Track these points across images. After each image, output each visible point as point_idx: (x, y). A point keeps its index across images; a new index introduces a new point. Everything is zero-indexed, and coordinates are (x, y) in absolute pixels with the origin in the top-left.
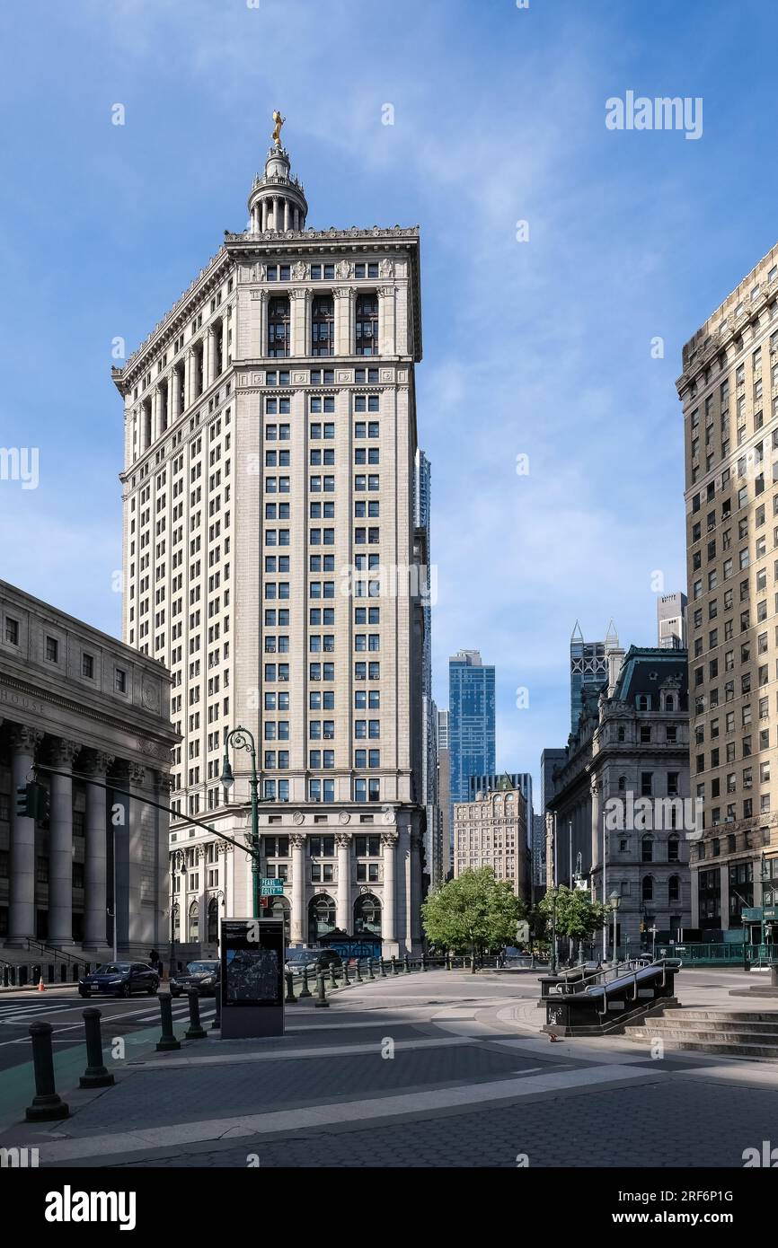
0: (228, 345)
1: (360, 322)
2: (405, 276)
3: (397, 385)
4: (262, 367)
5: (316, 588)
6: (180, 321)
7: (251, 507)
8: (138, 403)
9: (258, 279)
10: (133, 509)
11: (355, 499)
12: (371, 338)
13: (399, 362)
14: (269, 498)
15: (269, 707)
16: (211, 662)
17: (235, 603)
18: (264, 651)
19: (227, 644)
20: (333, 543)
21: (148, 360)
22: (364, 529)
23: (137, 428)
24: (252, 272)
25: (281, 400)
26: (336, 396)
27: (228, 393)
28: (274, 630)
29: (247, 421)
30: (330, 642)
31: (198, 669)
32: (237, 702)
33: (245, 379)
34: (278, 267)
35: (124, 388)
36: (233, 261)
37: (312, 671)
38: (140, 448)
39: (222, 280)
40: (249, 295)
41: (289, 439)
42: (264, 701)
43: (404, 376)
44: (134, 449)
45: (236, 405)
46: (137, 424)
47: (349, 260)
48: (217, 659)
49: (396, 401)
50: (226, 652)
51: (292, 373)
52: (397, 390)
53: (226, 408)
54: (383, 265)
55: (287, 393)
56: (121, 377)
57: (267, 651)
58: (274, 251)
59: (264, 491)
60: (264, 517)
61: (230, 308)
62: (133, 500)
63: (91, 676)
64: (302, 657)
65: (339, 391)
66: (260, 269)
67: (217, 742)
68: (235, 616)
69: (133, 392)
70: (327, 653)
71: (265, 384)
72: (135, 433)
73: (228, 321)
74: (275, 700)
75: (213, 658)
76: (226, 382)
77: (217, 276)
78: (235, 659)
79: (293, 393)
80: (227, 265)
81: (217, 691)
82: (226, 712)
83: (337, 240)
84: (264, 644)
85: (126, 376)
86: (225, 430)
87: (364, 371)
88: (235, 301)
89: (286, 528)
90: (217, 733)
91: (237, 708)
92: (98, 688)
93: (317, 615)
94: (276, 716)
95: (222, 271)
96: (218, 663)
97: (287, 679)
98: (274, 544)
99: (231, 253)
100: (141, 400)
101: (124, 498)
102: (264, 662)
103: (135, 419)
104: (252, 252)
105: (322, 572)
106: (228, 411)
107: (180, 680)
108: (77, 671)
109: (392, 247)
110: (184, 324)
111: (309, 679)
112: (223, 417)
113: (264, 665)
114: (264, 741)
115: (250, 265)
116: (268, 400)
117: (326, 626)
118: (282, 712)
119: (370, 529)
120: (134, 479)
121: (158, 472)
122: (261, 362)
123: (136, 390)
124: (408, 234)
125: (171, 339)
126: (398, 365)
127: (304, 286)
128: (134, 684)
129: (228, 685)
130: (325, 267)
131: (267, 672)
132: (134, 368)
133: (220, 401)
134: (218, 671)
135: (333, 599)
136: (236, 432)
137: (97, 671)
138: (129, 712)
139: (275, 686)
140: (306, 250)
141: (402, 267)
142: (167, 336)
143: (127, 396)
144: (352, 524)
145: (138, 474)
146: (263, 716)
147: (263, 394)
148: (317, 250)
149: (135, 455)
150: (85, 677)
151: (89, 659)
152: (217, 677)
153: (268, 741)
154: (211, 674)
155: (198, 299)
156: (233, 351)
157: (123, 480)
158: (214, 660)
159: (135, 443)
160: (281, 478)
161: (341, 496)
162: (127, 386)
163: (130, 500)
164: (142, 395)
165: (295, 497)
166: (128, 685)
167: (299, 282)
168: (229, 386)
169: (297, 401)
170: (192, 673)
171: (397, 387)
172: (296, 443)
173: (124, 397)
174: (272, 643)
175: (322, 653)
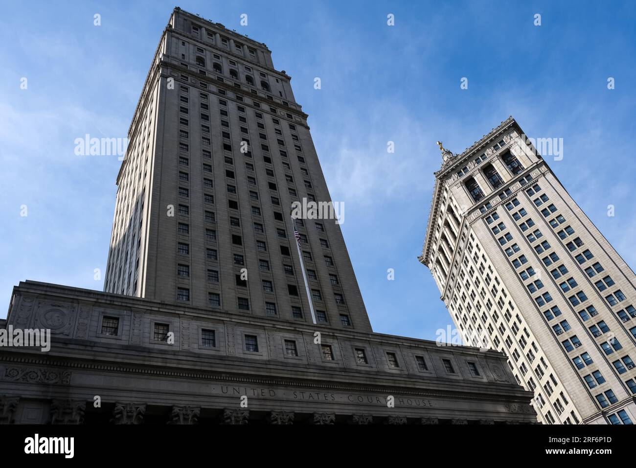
0: (457, 211)
1: (509, 164)
2: (518, 135)
3: (543, 174)
4: (476, 208)
5: (564, 286)
6: (434, 219)
7: (505, 267)
8: (434, 264)
9: (456, 180)
10: (453, 309)
11: (556, 232)
12: (518, 166)
13: (537, 165)
14: (511, 258)
15: (580, 367)
16: (530, 360)
17: (525, 318)
18: (556, 335)
19: (533, 344)
20: (559, 259)
21: (430, 244)
22: (571, 242)
23: (439, 274)
24: (452, 179)
25: (492, 215)
26: (517, 197)
27: (467, 229)
28: (555, 321)
29: (482, 233)
30: (593, 310)
31: (525, 368)
32: (558, 373)
33: (471, 218)
34: (462, 170)
35: (426, 263)
36: (443, 181)
37: (593, 332)
38: (444, 281)
39: (442, 191)
40: (455, 187)
41: (506, 228)
42: (574, 365)
43: (544, 168)
44: (441, 283)
45: (474, 231)
46: (438, 273)
47: (490, 148)
48: (533, 356)
49: (547, 180)
50: (535, 348)
51: (491, 202)
52: (544, 176)
53: (470, 235)
54: (505, 139)
55: (493, 211)
56: (423, 259)
57: (558, 334)
58: (457, 166)
59: (508, 257)
60: (515, 268)
61: (451, 198)
62: (452, 305)
63: (453, 372)
64: (581, 327)
65: (517, 194)
66: (455, 176)
67: (561, 406)
68: (528, 325)
69: (430, 262)
70: (594, 317)
71: (481, 214)
72: (439, 277)
73: (452, 203)
74: (581, 361)
75: (530, 357)
76: (464, 225)
77: (440, 191)
78: (542, 349)
79: (496, 209)
80: (441, 184)
81: (543, 374)
82: (556, 384)
83: (480, 144)
84: (554, 332)
85: (425, 257)
86: (474, 244)
87: (523, 179)
88: (451, 194)
89: (529, 266)
90: (558, 400)
91: (560, 377)
92: (461, 378)
93: (574, 299)
94: (588, 370)
95: (440, 188)
96: (534, 357)
97: (580, 345)
98: (528, 277)
99: (440, 179)
100: (434, 262)
101: (447, 307)
102: (560, 341)
103: (436, 271)
104: (448, 173)
105: (562, 276)
106: (471, 236)
107: (519, 380)
108: (443, 372)
109: (505, 130)
110: (436, 220)
111: (594, 337)
112: (471, 240)
113: (561, 344)
114: (591, 390)
115: (450, 177)
116: (486, 219)
117: (584, 303)
118: (590, 365)
119: (574, 240)
120: (447, 296)
121: (456, 285)
122: (475, 206)
123: (431, 260)
124: (508, 121)
125: (434, 229)
126: (538, 166)
127: (476, 169)
128: (483, 368)
129: (547, 366)
130: (481, 157)
131: (566, 346)
132: (426, 251)
133: (466, 234)
134: (537, 362)
135: (578, 286)
136: (479, 240)
137: (455, 367)
138: (489, 387)
139: (576, 352)
140: (470, 157)
141: (514, 134)
142: (432, 229)
143: (429, 265)
144: (563, 244)
145: (448, 292)
146: (580, 374)
147: (482, 218)
148: (474, 154)
149: (443, 285)
150: (450, 374)
151: (447, 361)
152: (539, 366)
153: (593, 389)
154: (534, 366)
155: (437, 206)
156: (461, 212)
157: (443, 299)
158: (531, 357)
159: (440, 280)
160: (512, 246)
161: (548, 235)
162: (427, 261)
163: (450, 306)
164: (434, 259)
165: (525, 250)
166: (480, 370)
167: (474, 169)
168: (466, 226)
169: (500, 211)
170: (523, 372)
171: (544, 175)
172: (510, 227)
173: (428, 266)
174: (558, 329)
175: (592, 318)
